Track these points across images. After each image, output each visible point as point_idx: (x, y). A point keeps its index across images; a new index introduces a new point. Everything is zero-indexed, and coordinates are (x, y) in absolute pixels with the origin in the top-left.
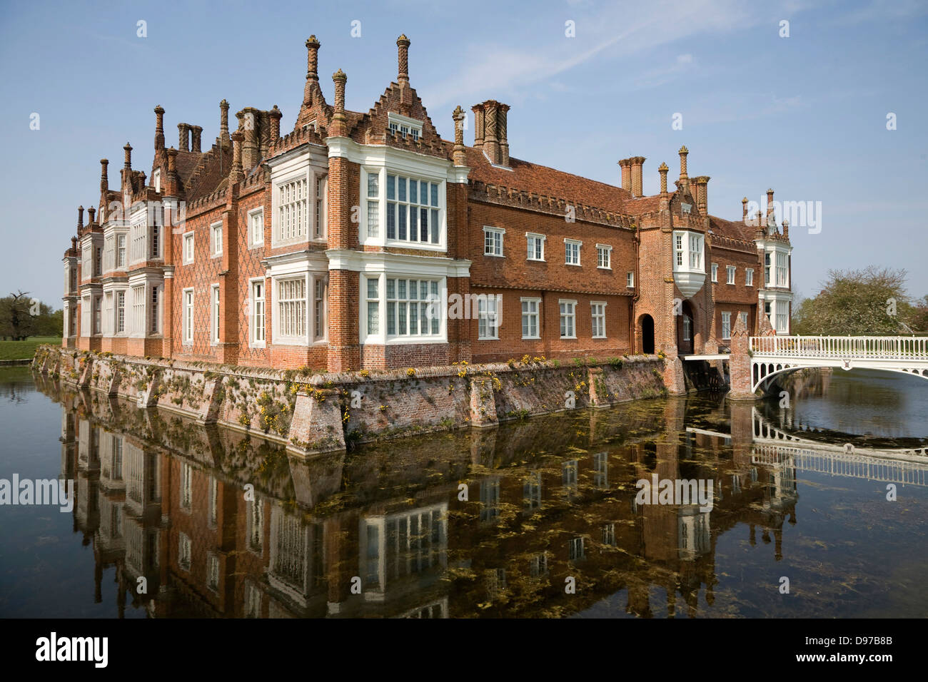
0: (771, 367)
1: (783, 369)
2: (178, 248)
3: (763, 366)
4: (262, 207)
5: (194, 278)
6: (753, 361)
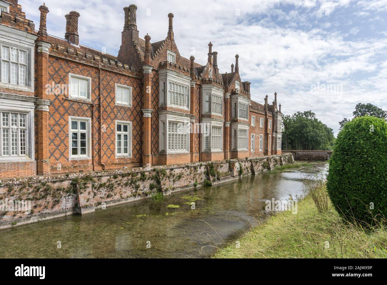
5: (255, 131)
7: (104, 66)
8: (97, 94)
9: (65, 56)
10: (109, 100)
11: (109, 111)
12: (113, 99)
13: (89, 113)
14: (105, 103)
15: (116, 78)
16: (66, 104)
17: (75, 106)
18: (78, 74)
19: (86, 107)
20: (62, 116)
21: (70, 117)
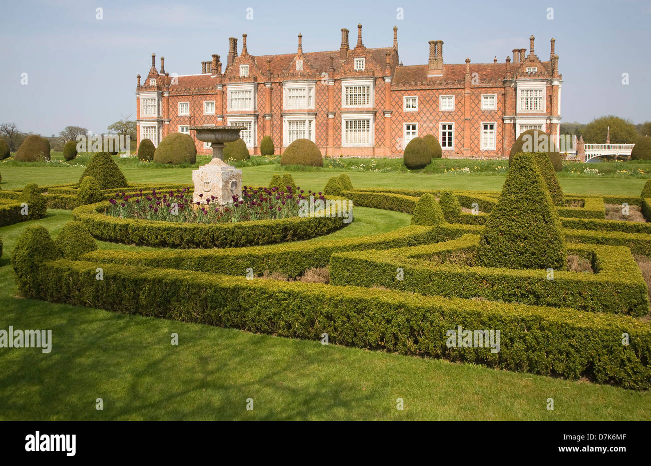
0: (592, 155)
1: (596, 156)
2: (397, 103)
3: (589, 155)
4: (496, 94)
5: (419, 118)
6: (586, 153)
7: (196, 93)
8: (193, 110)
9: (177, 93)
10: (199, 112)
11: (199, 119)
12: (202, 112)
13: (188, 123)
14: (197, 115)
15: (204, 97)
16: (177, 119)
17: (182, 119)
18: (183, 101)
19: (186, 119)
20: (175, 126)
21: (179, 126)
